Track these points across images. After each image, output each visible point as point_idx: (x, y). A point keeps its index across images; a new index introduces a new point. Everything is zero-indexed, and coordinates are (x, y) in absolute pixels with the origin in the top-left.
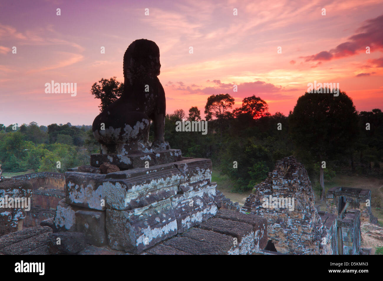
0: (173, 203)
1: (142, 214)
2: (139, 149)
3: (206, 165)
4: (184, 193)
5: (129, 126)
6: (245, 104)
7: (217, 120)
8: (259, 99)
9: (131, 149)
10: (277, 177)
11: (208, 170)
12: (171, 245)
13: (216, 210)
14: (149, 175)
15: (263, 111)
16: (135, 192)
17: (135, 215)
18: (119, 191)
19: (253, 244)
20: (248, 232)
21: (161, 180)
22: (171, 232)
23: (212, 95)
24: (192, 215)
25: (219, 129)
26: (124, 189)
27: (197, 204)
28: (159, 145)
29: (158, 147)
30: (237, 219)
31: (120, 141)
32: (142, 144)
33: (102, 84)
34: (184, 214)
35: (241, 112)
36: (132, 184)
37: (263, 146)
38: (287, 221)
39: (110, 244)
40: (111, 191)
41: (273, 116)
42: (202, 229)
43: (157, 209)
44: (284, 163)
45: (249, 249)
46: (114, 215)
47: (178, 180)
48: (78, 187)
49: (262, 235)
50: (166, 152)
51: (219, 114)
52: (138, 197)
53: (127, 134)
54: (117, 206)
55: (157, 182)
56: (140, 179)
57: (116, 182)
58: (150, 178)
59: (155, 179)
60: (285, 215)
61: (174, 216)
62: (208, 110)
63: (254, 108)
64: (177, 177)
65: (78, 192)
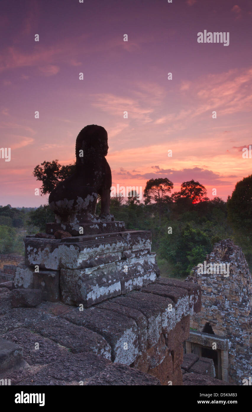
0: (118, 267)
1: (91, 274)
2: (89, 219)
3: (147, 235)
4: (127, 259)
5: (81, 198)
6: (184, 188)
7: (156, 204)
8: (197, 184)
9: (82, 218)
10: (214, 259)
11: (149, 241)
12: (115, 302)
13: (155, 277)
14: (98, 241)
15: (202, 196)
16: (86, 254)
17: (86, 273)
18: (72, 252)
19: (188, 307)
20: (183, 295)
21: (108, 245)
22: (115, 291)
23: (151, 179)
24: (134, 279)
25: (157, 213)
26: (78, 250)
27: (138, 269)
28: (105, 217)
29: (104, 218)
30: (174, 285)
31: (73, 211)
32: (92, 215)
33: (44, 167)
34: (127, 277)
35: (180, 196)
36: (84, 246)
37: (202, 230)
38: (224, 304)
39: (63, 300)
40: (65, 253)
41: (212, 201)
42: (143, 292)
43: (104, 270)
44: (221, 246)
45: (185, 311)
46: (68, 274)
47: (122, 247)
48: (36, 250)
49: (197, 300)
50: (112, 223)
51: (158, 198)
52: (88, 258)
53: (79, 205)
54: (70, 266)
55: (104, 247)
56: (90, 243)
57: (70, 245)
58: (98, 243)
59: (102, 244)
60: (223, 297)
61: (119, 278)
62: (147, 194)
63: (193, 192)
64: (122, 244)
65: (36, 254)
